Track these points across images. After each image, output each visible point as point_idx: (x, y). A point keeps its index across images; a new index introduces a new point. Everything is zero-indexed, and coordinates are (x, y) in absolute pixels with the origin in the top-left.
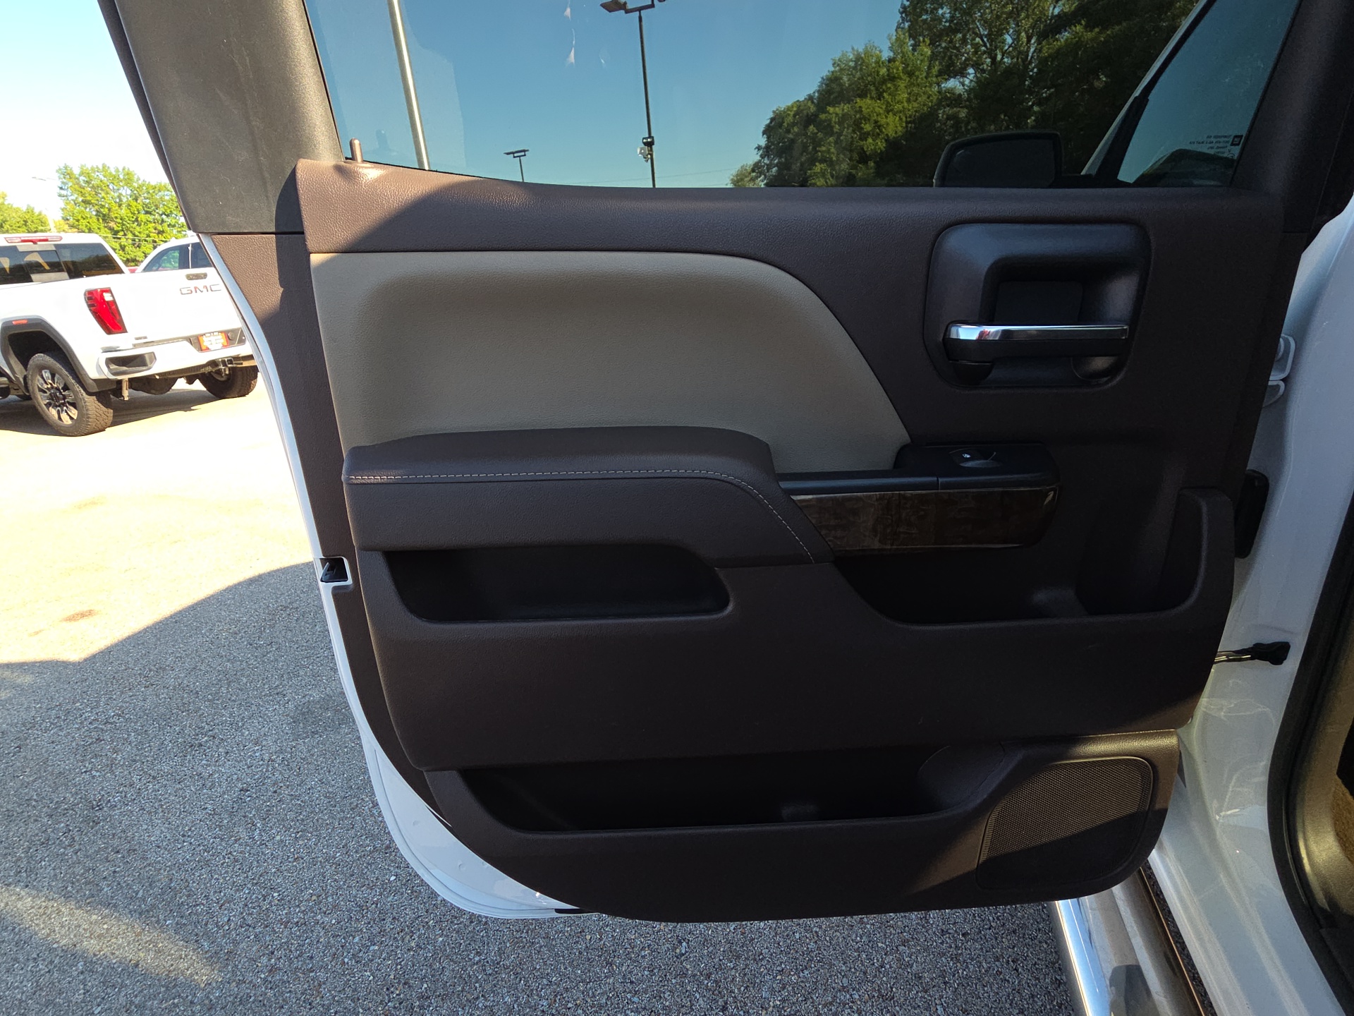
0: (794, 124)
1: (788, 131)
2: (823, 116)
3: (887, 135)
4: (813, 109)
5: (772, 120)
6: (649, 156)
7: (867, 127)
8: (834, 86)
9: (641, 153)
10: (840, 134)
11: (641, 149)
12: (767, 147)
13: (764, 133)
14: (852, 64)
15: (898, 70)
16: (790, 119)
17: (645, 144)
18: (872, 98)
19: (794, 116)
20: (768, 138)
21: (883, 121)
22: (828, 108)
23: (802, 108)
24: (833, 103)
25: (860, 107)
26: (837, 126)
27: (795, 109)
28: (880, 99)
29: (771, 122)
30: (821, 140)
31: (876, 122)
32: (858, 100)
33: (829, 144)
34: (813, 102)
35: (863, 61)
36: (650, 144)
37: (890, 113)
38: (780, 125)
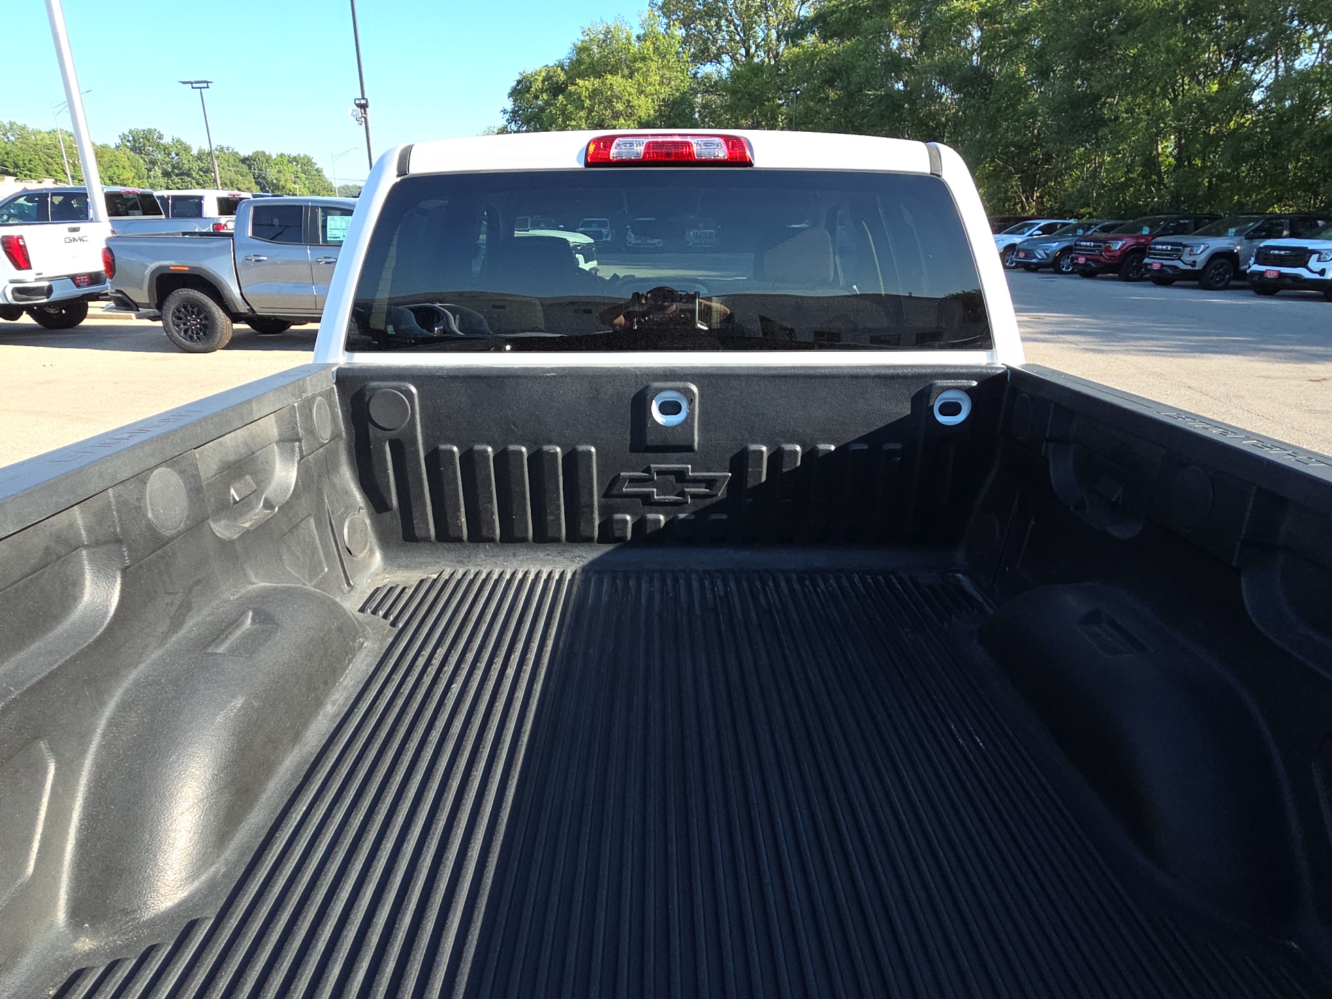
0: (542, 91)
1: (536, 97)
2: (572, 88)
3: (640, 117)
4: (563, 77)
5: (519, 82)
6: (363, 119)
7: (620, 107)
8: (584, 56)
9: (352, 115)
10: (591, 110)
11: (353, 111)
12: (514, 112)
13: (511, 95)
14: (601, 36)
15: (648, 50)
16: (538, 85)
17: (358, 105)
18: (623, 76)
19: (543, 81)
20: (515, 101)
21: (635, 103)
22: (578, 81)
23: (551, 74)
24: (583, 76)
25: (611, 84)
26: (588, 101)
27: (544, 74)
28: (631, 78)
29: (518, 85)
30: (571, 113)
31: (629, 101)
32: (609, 77)
33: (581, 118)
34: (563, 69)
35: (613, 36)
36: (364, 107)
37: (643, 95)
38: (528, 89)
